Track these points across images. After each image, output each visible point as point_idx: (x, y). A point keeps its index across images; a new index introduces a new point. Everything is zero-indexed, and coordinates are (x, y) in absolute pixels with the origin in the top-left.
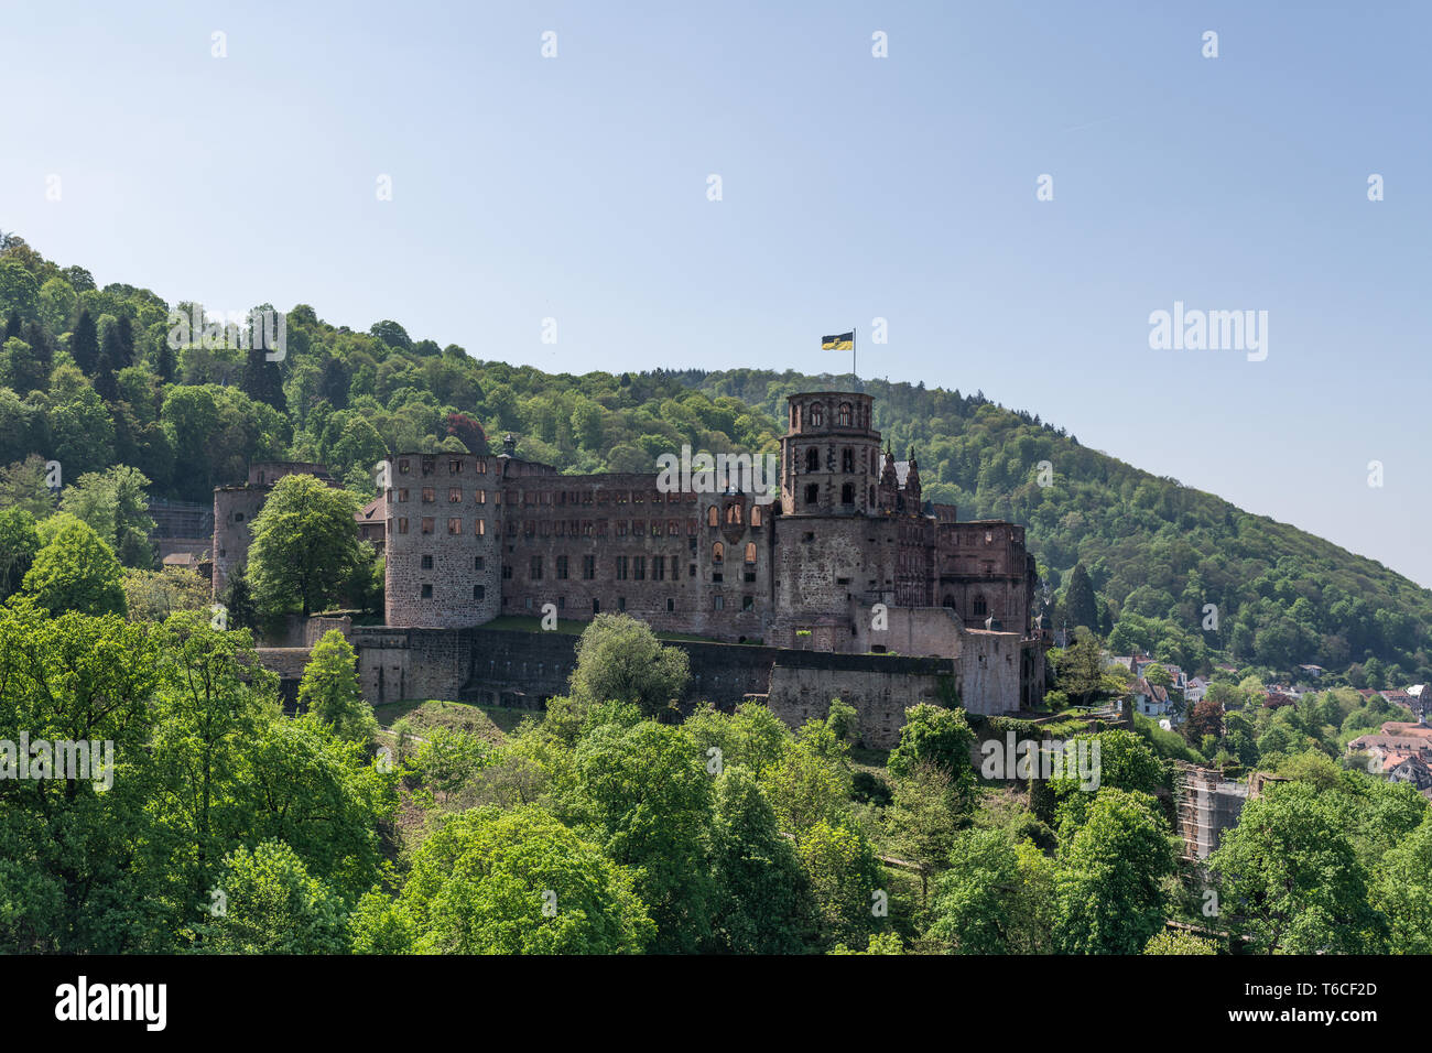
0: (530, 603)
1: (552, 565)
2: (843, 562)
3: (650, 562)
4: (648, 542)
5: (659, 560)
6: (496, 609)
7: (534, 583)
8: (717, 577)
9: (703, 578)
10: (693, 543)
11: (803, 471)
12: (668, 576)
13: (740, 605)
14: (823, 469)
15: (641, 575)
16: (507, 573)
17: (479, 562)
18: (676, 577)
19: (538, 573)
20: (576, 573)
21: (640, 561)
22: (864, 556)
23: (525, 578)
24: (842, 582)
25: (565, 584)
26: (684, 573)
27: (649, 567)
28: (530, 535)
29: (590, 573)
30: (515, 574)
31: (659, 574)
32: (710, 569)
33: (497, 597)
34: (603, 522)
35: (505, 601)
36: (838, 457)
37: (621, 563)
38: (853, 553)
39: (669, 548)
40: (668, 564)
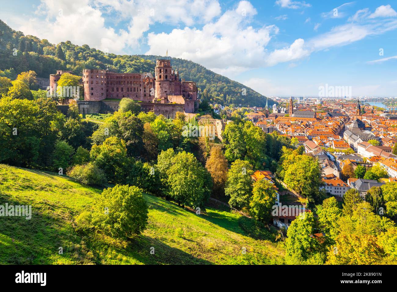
0: (112, 96)
1: (116, 89)
2: (166, 88)
3: (133, 88)
4: (133, 85)
5: (135, 88)
6: (106, 97)
7: (112, 93)
8: (145, 91)
9: (142, 92)
10: (140, 85)
11: (159, 73)
12: (136, 91)
13: (149, 96)
14: (162, 73)
15: (131, 91)
16: (107, 91)
17: (102, 89)
18: (138, 91)
19: (113, 90)
20: (120, 91)
21: (131, 88)
22: (169, 87)
23: (111, 92)
24: (166, 92)
25: (118, 93)
26: (139, 90)
27: (133, 89)
28: (111, 84)
29: (122, 90)
30: (109, 91)
31: (135, 91)
32: (143, 90)
33: (106, 95)
34: (125, 82)
35: (107, 96)
36: (165, 71)
37: (128, 88)
38: (167, 87)
39: (136, 86)
40: (136, 89)
